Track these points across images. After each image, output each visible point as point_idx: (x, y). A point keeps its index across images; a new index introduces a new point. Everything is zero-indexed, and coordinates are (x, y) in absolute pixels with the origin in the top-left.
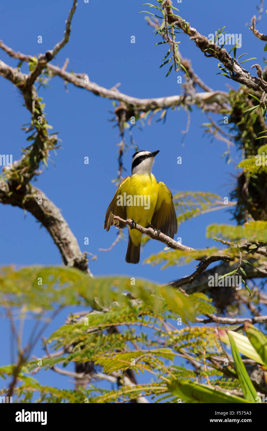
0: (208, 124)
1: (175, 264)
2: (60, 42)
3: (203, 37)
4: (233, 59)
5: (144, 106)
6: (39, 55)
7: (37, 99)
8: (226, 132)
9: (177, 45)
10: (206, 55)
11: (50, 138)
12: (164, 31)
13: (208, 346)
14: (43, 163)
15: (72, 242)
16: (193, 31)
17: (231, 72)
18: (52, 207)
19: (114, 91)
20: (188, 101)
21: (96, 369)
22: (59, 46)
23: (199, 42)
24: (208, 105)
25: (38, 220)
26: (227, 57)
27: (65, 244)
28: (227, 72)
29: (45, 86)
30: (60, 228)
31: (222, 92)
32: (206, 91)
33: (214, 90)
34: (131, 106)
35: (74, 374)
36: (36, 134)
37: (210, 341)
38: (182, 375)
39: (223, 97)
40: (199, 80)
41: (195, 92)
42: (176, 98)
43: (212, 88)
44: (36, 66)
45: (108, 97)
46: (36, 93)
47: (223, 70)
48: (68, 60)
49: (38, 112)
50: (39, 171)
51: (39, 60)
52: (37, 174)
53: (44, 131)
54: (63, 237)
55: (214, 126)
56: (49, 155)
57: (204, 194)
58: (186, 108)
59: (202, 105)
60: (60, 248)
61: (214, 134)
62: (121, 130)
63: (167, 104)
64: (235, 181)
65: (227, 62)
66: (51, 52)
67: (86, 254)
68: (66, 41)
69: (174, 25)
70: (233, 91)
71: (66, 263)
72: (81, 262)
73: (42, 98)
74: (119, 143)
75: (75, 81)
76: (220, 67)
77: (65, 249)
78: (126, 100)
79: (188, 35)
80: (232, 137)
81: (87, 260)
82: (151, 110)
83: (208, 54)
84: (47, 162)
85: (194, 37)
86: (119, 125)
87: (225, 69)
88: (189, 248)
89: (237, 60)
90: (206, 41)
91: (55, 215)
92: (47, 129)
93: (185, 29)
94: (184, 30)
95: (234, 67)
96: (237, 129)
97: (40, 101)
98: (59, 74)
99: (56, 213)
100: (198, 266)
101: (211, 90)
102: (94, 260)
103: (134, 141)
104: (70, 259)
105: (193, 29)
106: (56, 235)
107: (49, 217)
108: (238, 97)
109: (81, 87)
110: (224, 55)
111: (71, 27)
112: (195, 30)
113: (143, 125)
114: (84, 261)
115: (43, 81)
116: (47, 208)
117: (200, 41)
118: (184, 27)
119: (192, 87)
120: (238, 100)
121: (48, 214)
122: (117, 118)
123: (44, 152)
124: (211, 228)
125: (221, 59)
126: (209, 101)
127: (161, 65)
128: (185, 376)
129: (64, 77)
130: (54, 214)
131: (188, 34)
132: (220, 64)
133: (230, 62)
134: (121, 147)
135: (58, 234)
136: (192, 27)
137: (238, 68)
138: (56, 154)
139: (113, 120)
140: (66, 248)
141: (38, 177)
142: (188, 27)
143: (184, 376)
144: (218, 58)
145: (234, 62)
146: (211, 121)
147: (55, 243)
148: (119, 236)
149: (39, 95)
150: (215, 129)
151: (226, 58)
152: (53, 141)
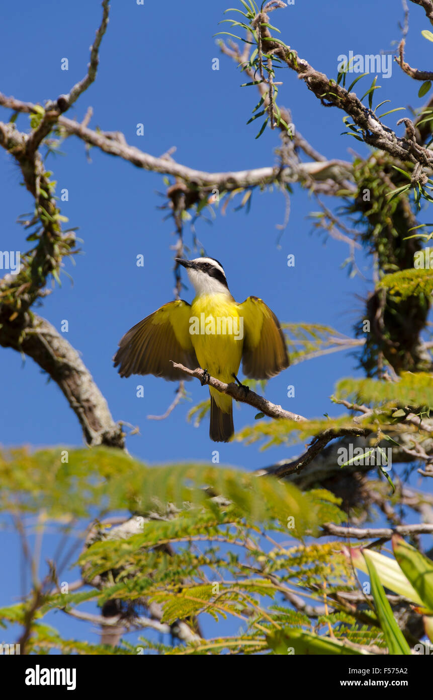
0: (318, 214)
1: (282, 442)
2: (80, 81)
3: (319, 74)
4: (367, 109)
5: (215, 184)
6: (47, 103)
7: (44, 173)
8: (349, 226)
9: (276, 89)
10: (323, 103)
11: (64, 236)
12: (256, 64)
13: (332, 576)
14: (53, 277)
15: (99, 404)
16: (303, 64)
17: (365, 131)
18: (67, 349)
19: (167, 160)
20: (287, 176)
21: (138, 611)
22: (80, 87)
23: (313, 82)
24: (318, 183)
25: (43, 370)
26: (359, 106)
27: (87, 409)
28: (358, 130)
29: (54, 153)
30: (79, 382)
31: (341, 162)
32: (316, 160)
33: (329, 159)
34: (194, 184)
35: (100, 619)
36: (42, 230)
37: (335, 566)
38: (288, 621)
39: (343, 170)
40: (304, 143)
41: (298, 162)
42: (267, 171)
43: (324, 155)
44: (42, 120)
45: (156, 170)
46: (42, 164)
47: (351, 127)
48: (90, 110)
49: (45, 195)
50: (46, 291)
51: (46, 111)
52: (43, 295)
53: (54, 226)
54: (84, 397)
55: (328, 217)
56: (62, 265)
57: (310, 327)
58: (283, 188)
59: (308, 183)
60: (79, 415)
61: (329, 229)
62: (177, 223)
63: (253, 182)
64: (362, 306)
65: (357, 114)
66: (67, 97)
67: (121, 425)
68: (90, 80)
69: (273, 56)
70: (359, 160)
71: (89, 439)
72: (113, 438)
73: (51, 173)
74: (175, 243)
75: (104, 143)
76: (347, 123)
77: (87, 417)
78: (186, 175)
79: (295, 72)
80: (357, 235)
81: (124, 434)
82: (226, 190)
83: (326, 101)
84: (58, 275)
85: (304, 74)
86: (173, 215)
87: (355, 127)
88: (296, 416)
89: (374, 111)
90: (323, 80)
91: (71, 361)
92: (59, 222)
93: (290, 62)
94: (288, 64)
95: (369, 123)
96: (367, 222)
97: (49, 176)
98: (78, 133)
99: (74, 358)
100: (311, 445)
101: (323, 158)
102: (136, 434)
103: (198, 241)
104: (96, 433)
105: (303, 61)
106: (73, 395)
107: (61, 365)
108: (367, 170)
109: (114, 154)
110: (353, 103)
111: (99, 56)
112: (305, 63)
113: (214, 215)
114: (119, 437)
115: (51, 144)
116: (57, 350)
117: (314, 80)
118: (289, 58)
119: (292, 153)
120: (367, 175)
121: (60, 359)
122: (171, 204)
123: (55, 259)
124: (343, 385)
125: (349, 110)
126: (319, 176)
127: (248, 120)
128: (293, 622)
129: (86, 138)
130: (69, 360)
131: (295, 69)
132: (346, 118)
133: (362, 114)
134: (178, 251)
135: (76, 393)
136: (301, 59)
137: (375, 125)
138: (74, 262)
139: (165, 207)
140: (88, 414)
141: (44, 301)
142: (295, 59)
143: (291, 624)
144: (343, 109)
145: (369, 115)
146: (323, 209)
147: (72, 406)
148: (180, 395)
149: (47, 168)
150: (330, 222)
151: (355, 108)
152: (69, 242)
